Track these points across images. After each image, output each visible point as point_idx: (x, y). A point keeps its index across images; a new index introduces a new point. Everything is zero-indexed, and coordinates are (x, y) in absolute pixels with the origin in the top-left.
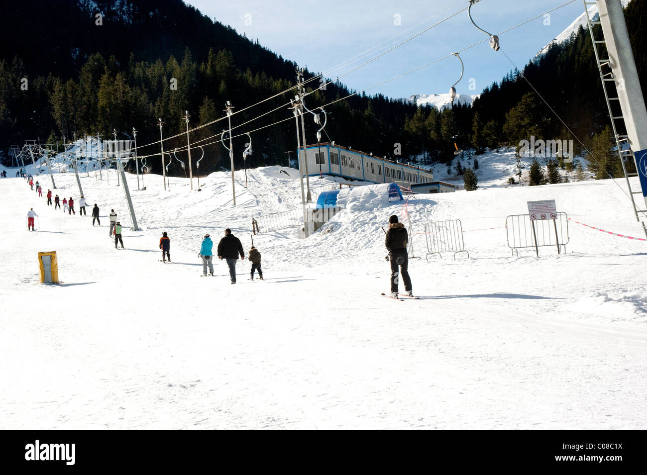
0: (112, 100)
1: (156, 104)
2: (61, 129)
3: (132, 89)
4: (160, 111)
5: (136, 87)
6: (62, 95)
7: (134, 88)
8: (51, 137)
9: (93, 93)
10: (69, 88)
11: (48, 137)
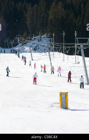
0: (56, 16)
1: (78, 19)
2: (30, 30)
3: (65, 10)
4: (79, 23)
5: (67, 9)
6: (31, 13)
7: (66, 10)
8: (25, 34)
9: (46, 12)
10: (35, 9)
11: (23, 34)
